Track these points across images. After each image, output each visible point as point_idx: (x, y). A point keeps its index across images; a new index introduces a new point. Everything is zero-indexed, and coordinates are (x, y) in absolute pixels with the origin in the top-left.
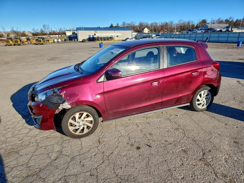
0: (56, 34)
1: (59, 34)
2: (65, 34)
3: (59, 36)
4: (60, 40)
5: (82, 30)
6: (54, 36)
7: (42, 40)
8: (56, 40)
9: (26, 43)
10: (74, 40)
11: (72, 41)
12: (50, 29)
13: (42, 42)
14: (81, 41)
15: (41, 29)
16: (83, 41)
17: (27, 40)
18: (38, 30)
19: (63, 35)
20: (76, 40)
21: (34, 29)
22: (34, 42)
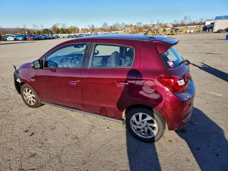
0: (195, 25)
1: (198, 24)
2: (204, 24)
3: (197, 26)
4: (192, 31)
5: (222, 19)
6: (192, 26)
7: (174, 31)
8: (188, 31)
9: (162, 33)
10: (208, 31)
11: (206, 31)
12: (191, 20)
13: (174, 33)
14: (216, 31)
15: (182, 21)
16: (219, 32)
17: (163, 31)
18: (178, 21)
19: (202, 26)
20: (211, 30)
21: (175, 21)
22: (168, 33)
